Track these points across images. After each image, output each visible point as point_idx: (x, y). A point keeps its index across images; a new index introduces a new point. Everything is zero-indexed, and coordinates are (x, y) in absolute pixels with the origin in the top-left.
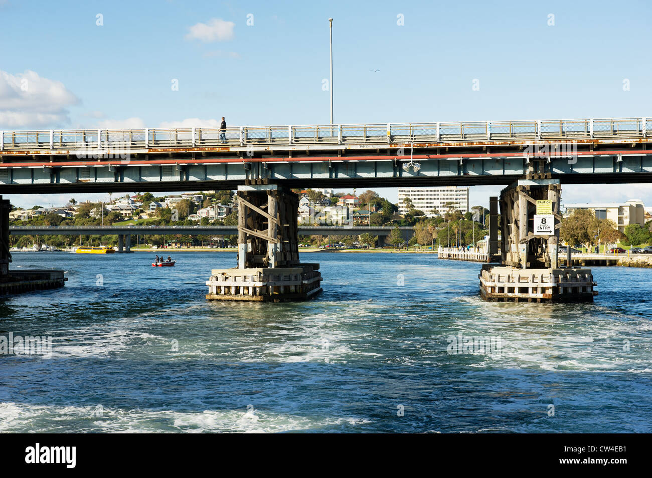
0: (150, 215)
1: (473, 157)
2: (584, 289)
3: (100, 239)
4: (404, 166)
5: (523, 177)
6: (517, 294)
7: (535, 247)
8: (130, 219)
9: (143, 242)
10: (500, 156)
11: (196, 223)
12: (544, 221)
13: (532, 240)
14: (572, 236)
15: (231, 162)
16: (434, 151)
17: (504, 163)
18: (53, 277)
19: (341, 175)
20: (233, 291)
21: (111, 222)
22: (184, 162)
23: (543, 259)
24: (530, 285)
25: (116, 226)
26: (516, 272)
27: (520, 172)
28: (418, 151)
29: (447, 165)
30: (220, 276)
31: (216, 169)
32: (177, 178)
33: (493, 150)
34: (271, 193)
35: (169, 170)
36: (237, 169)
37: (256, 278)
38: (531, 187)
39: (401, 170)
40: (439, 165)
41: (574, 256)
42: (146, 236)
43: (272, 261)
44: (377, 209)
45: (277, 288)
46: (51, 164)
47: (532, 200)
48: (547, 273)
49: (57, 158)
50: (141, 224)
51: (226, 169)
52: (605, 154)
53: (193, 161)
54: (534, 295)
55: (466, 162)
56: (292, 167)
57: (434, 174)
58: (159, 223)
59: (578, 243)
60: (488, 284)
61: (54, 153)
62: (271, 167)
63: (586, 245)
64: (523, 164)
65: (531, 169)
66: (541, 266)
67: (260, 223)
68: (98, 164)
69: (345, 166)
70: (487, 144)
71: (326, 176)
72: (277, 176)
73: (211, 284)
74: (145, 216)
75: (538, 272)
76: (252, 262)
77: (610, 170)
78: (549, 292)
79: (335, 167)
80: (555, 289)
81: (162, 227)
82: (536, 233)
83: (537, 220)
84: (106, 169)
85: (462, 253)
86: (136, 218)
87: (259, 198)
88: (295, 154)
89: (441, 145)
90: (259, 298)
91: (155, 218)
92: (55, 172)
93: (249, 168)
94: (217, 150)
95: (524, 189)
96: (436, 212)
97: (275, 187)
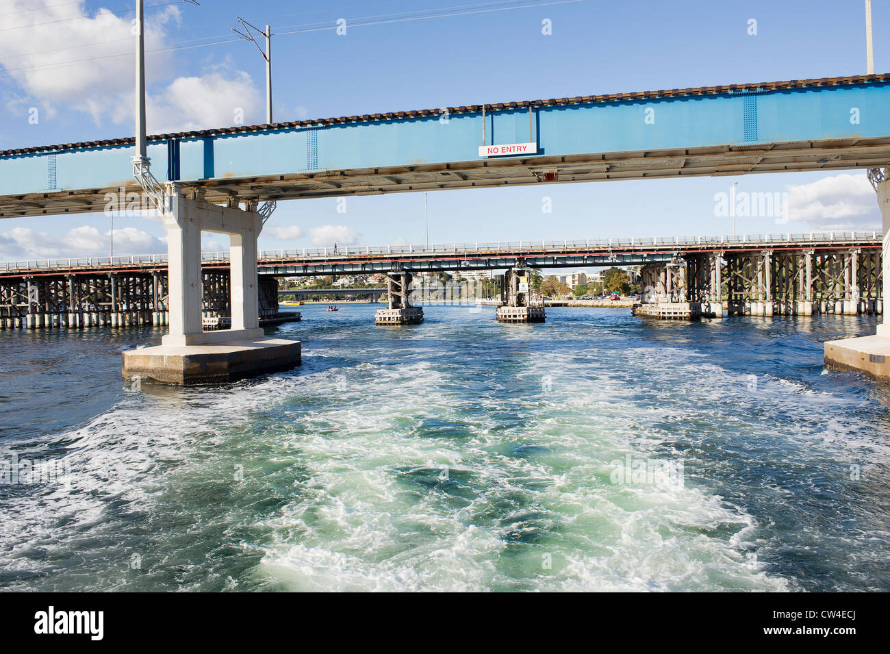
0: (311, 283)
1: (492, 258)
2: (541, 315)
3: (283, 297)
4: (462, 263)
5: (514, 266)
6: (512, 318)
7: (520, 297)
8: (299, 285)
9: (307, 298)
10: (504, 257)
11: (337, 287)
12: (523, 286)
13: (519, 294)
14: (547, 291)
15: (384, 261)
16: (475, 256)
17: (506, 260)
18: (297, 315)
19: (434, 267)
20: (387, 319)
21: (288, 287)
22: (363, 262)
23: (524, 303)
24: (518, 314)
25: (292, 289)
26: (511, 308)
27: (513, 264)
28: (468, 256)
29: (481, 262)
30: (381, 313)
31: (377, 265)
32: (360, 269)
33: (501, 255)
34: (403, 275)
35: (357, 266)
36: (387, 265)
37: (398, 313)
38: (518, 271)
39: (460, 264)
40: (477, 262)
41: (546, 302)
42: (309, 295)
43: (404, 306)
44: (440, 278)
45: (407, 318)
46: (304, 264)
47: (518, 277)
48: (525, 308)
49: (306, 261)
50: (306, 288)
51: (382, 265)
52: (549, 256)
53: (367, 261)
54: (519, 318)
55: (489, 260)
56: (412, 263)
57: (475, 265)
58: (316, 287)
59: (550, 295)
60: (500, 314)
61: (305, 259)
62: (402, 264)
63: (554, 296)
64: (514, 261)
65: (518, 263)
66: (523, 305)
67: (397, 288)
68: (325, 263)
69: (436, 263)
70: (498, 252)
71: (427, 267)
72: (405, 267)
73: (377, 317)
74: (307, 284)
75: (521, 308)
76: (395, 306)
77: (552, 263)
78: (526, 317)
79: (431, 263)
80: (528, 315)
81: (318, 290)
82: (520, 291)
83: (520, 285)
84: (329, 265)
85: (488, 301)
86: (302, 285)
87: (397, 278)
88: (413, 257)
89: (478, 253)
90: (399, 322)
91: (313, 285)
92: (305, 267)
93: (393, 264)
94: (378, 257)
95: (515, 272)
96: (474, 279)
97: (404, 273)
